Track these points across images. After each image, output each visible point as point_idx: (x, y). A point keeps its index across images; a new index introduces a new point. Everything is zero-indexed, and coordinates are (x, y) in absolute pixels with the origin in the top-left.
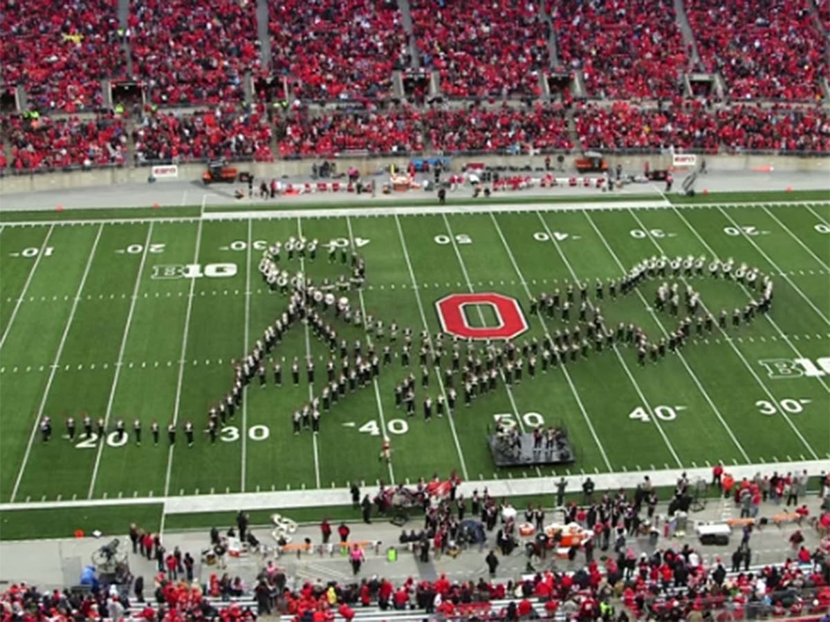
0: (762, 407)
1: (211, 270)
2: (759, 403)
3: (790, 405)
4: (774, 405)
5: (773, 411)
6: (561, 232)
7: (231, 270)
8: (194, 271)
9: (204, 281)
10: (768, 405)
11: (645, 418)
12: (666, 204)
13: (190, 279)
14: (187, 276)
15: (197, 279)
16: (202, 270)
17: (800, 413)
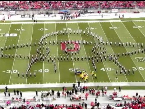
0: (134, 69)
1: (11, 35)
2: (133, 68)
3: (141, 68)
4: (137, 68)
5: (136, 70)
6: (93, 27)
7: (16, 35)
8: (7, 35)
9: (9, 37)
10: (135, 68)
11: (104, 70)
12: (120, 21)
13: (6, 37)
14: (6, 36)
15: (8, 37)
16: (9, 35)
17: (143, 70)
